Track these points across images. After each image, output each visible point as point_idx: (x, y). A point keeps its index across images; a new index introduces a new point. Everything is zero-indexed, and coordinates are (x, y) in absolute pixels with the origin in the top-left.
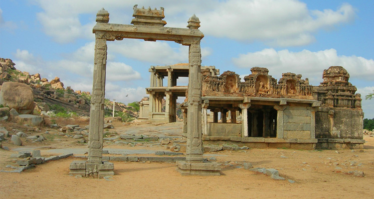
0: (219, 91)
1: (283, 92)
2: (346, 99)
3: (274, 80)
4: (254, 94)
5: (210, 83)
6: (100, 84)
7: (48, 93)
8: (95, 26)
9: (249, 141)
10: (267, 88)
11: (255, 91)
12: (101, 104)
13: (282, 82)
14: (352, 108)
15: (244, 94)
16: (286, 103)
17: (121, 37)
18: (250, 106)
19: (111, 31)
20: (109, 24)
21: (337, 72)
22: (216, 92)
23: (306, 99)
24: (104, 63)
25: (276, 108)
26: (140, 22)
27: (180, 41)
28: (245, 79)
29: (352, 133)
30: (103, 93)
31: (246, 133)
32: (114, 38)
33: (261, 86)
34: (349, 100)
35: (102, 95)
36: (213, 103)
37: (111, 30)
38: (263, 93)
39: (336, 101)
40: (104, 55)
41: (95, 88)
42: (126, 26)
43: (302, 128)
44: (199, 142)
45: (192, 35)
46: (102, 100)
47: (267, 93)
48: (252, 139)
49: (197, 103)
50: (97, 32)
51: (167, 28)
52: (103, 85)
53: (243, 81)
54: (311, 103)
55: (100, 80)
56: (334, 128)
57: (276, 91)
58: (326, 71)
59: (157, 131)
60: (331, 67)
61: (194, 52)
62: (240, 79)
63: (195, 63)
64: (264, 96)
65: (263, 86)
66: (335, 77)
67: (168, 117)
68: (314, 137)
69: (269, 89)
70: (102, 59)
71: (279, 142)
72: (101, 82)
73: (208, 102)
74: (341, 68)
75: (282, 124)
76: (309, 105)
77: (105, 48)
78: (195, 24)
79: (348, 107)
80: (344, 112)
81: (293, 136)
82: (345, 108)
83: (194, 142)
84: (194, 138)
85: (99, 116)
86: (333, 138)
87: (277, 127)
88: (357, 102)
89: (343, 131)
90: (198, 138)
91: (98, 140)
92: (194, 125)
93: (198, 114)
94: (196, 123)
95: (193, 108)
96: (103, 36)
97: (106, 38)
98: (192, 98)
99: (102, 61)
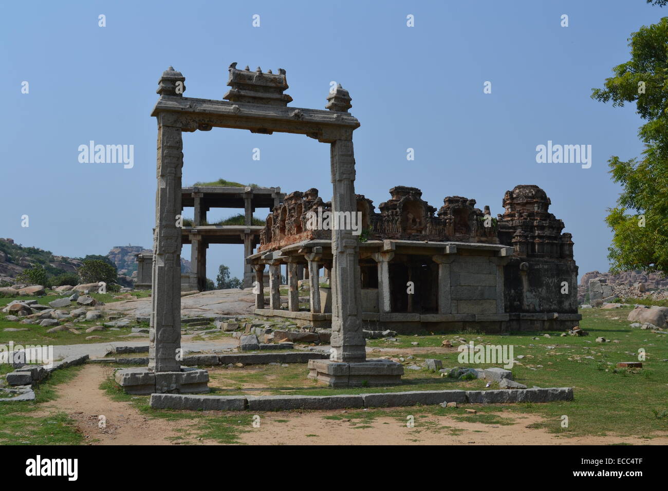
1: (449, 231)
2: (548, 244)
3: (430, 209)
4: (399, 235)
8: (160, 103)
9: (394, 320)
10: (420, 223)
11: (400, 230)
12: (175, 255)
13: (445, 214)
14: (557, 258)
15: (382, 235)
16: (455, 250)
17: (208, 125)
18: (393, 256)
19: (190, 113)
20: (186, 99)
21: (530, 195)
23: (487, 242)
24: (179, 175)
25: (436, 259)
26: (244, 96)
27: (317, 133)
28: (381, 209)
31: (386, 305)
32: (196, 125)
33: (411, 221)
34: (552, 244)
35: (178, 237)
37: (191, 110)
38: (414, 233)
39: (530, 247)
40: (178, 158)
41: (164, 223)
42: (217, 102)
43: (482, 295)
44: (358, 322)
45: (339, 123)
47: (421, 233)
48: (399, 317)
49: (351, 251)
50: (163, 115)
51: (293, 109)
53: (377, 211)
54: (497, 249)
55: (172, 208)
56: (528, 294)
57: (436, 230)
58: (510, 194)
59: (197, 306)
60: (519, 187)
61: (343, 155)
62: (374, 208)
63: (345, 175)
64: (416, 238)
65: (414, 221)
66: (527, 203)
67: (196, 281)
68: (502, 311)
69: (423, 226)
70: (175, 168)
71: (444, 320)
73: (321, 251)
74: (535, 187)
75: (448, 288)
76: (493, 253)
77: (179, 145)
78: (342, 101)
79: (551, 257)
80: (546, 267)
81: (467, 310)
82: (546, 259)
83: (349, 322)
84: (349, 315)
85: (173, 279)
86: (528, 311)
87: (439, 293)
88: (566, 248)
89: (544, 299)
90: (355, 315)
91: (173, 326)
92: (347, 291)
93: (354, 271)
94: (351, 288)
95: (345, 259)
96: (175, 121)
97: (181, 125)
98: (344, 241)
99: (176, 171)
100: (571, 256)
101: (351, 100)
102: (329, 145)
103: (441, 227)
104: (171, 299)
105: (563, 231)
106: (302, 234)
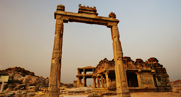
0: (112, 67)
1: (138, 66)
2: (160, 70)
3: (133, 62)
4: (127, 68)
5: (108, 63)
6: (58, 46)
7: (45, 82)
8: (56, 12)
10: (131, 65)
11: (127, 66)
12: (59, 59)
13: (137, 62)
16: (141, 71)
20: (65, 12)
21: (154, 60)
22: (111, 67)
23: (148, 69)
24: (61, 33)
25: (136, 73)
26: (83, 12)
29: (166, 84)
30: (61, 52)
32: (68, 19)
35: (60, 53)
36: (110, 72)
37: (66, 14)
38: (130, 67)
40: (62, 28)
41: (55, 48)
43: (149, 82)
44: (126, 84)
45: (113, 20)
46: (59, 56)
47: (132, 67)
50: (57, 16)
51: (99, 17)
52: (61, 46)
54: (151, 71)
55: (58, 43)
56: (158, 82)
60: (151, 58)
61: (115, 30)
64: (130, 68)
65: (130, 65)
68: (154, 86)
69: (132, 65)
70: (60, 31)
71: (140, 89)
72: (59, 45)
75: (140, 81)
76: (149, 72)
78: (113, 16)
79: (162, 73)
80: (161, 76)
81: (145, 86)
82: (161, 74)
83: (123, 84)
84: (123, 81)
85: (57, 67)
86: (159, 87)
87: (138, 82)
88: (165, 71)
89: (162, 83)
90: (125, 81)
91: (56, 86)
92: (121, 73)
93: (123, 66)
94: (122, 71)
95: (119, 62)
96: (61, 18)
97: (63, 19)
98: (118, 55)
99: (60, 32)
100: (166, 73)
101: (116, 15)
102: (110, 28)
103: (136, 66)
104: (56, 75)
105: (163, 67)
106: (104, 69)
